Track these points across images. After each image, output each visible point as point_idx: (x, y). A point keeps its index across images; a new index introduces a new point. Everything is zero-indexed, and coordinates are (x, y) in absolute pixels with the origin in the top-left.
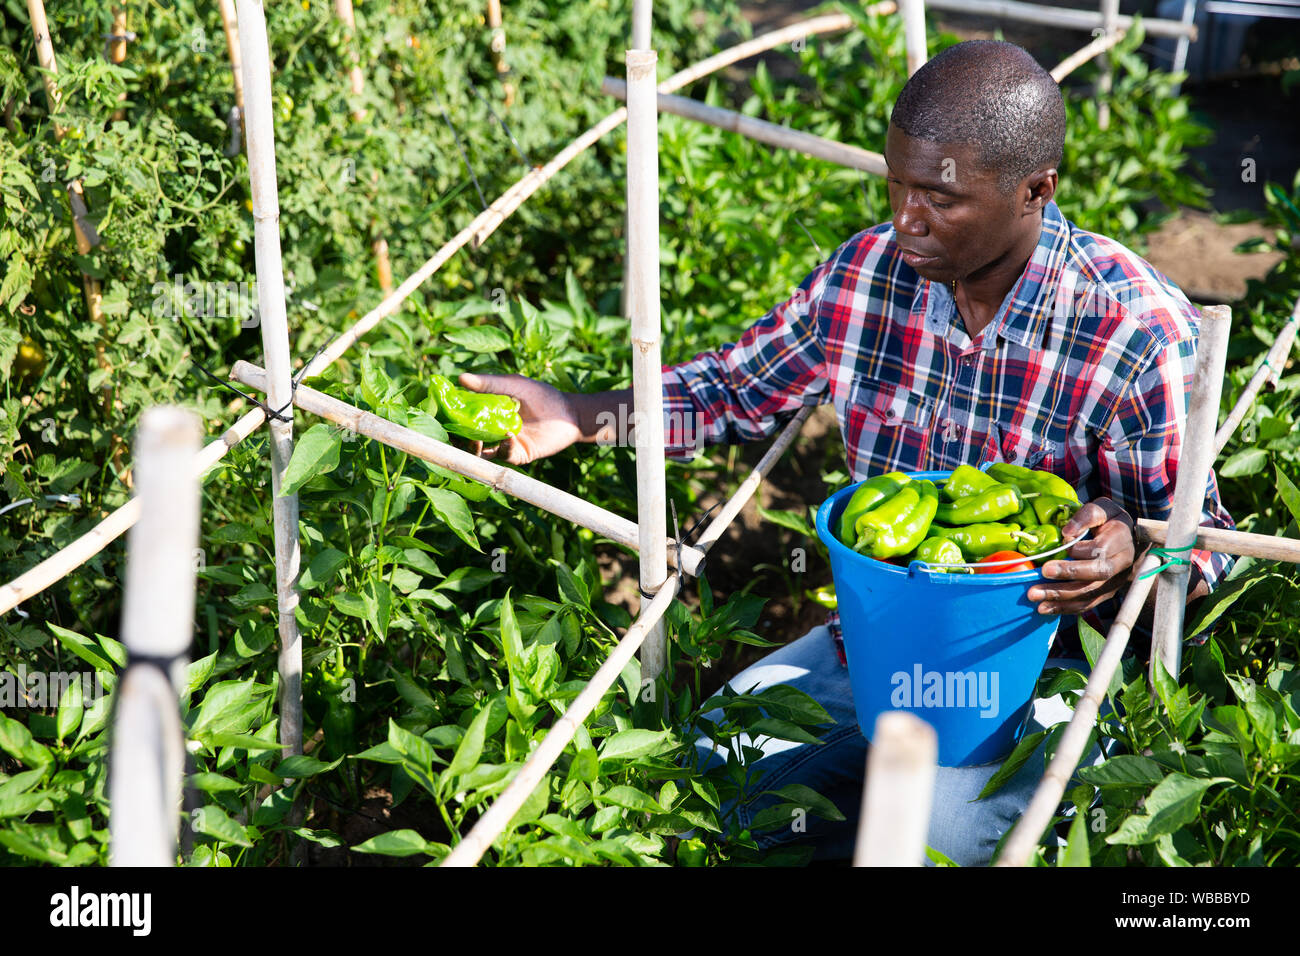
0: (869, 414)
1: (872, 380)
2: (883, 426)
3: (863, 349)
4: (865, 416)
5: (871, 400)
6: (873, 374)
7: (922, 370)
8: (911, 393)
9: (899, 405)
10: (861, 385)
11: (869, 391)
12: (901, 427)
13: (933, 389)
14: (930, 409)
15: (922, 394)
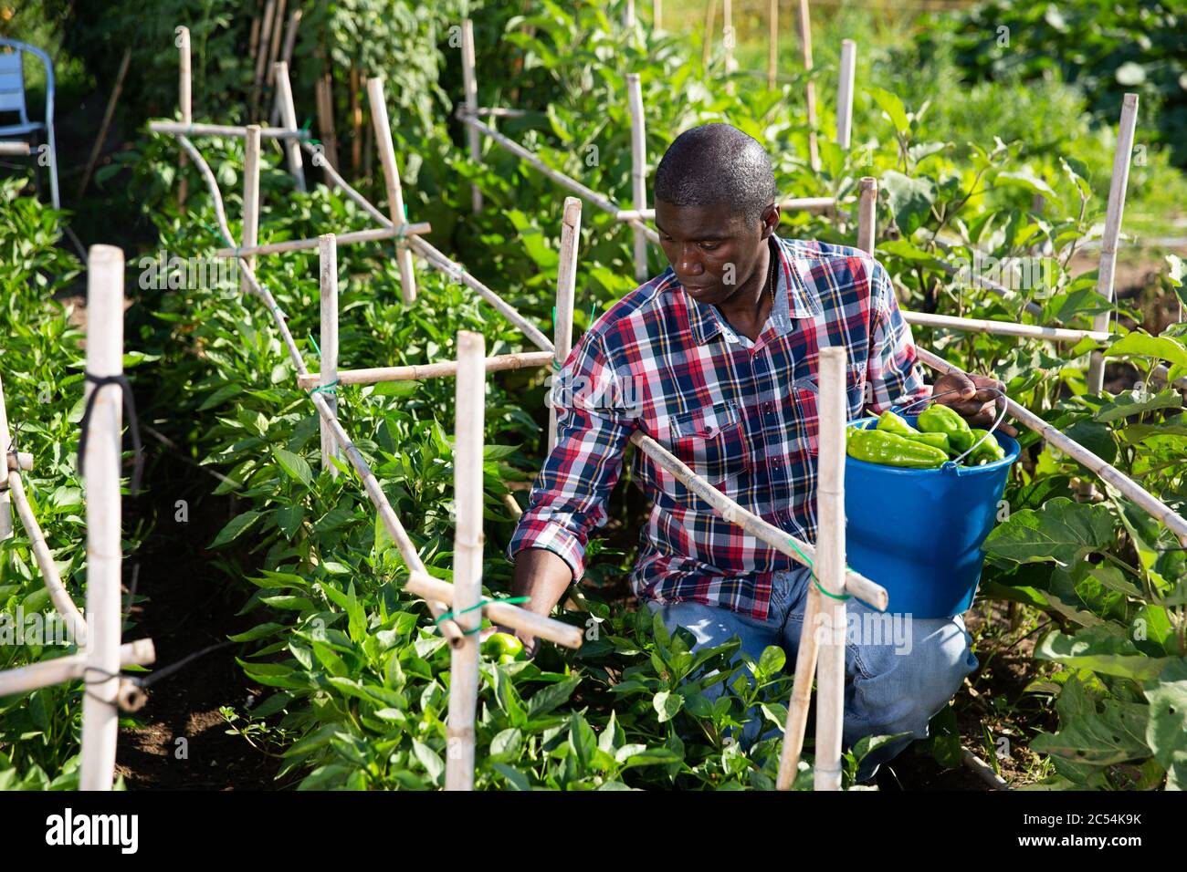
0: (694, 439)
1: (684, 415)
2: (707, 441)
3: (668, 396)
4: (691, 442)
5: (692, 428)
6: (683, 410)
7: (713, 386)
8: (714, 407)
9: (711, 420)
10: (680, 422)
11: (687, 423)
12: (719, 435)
13: (728, 393)
14: (735, 407)
15: (723, 401)
